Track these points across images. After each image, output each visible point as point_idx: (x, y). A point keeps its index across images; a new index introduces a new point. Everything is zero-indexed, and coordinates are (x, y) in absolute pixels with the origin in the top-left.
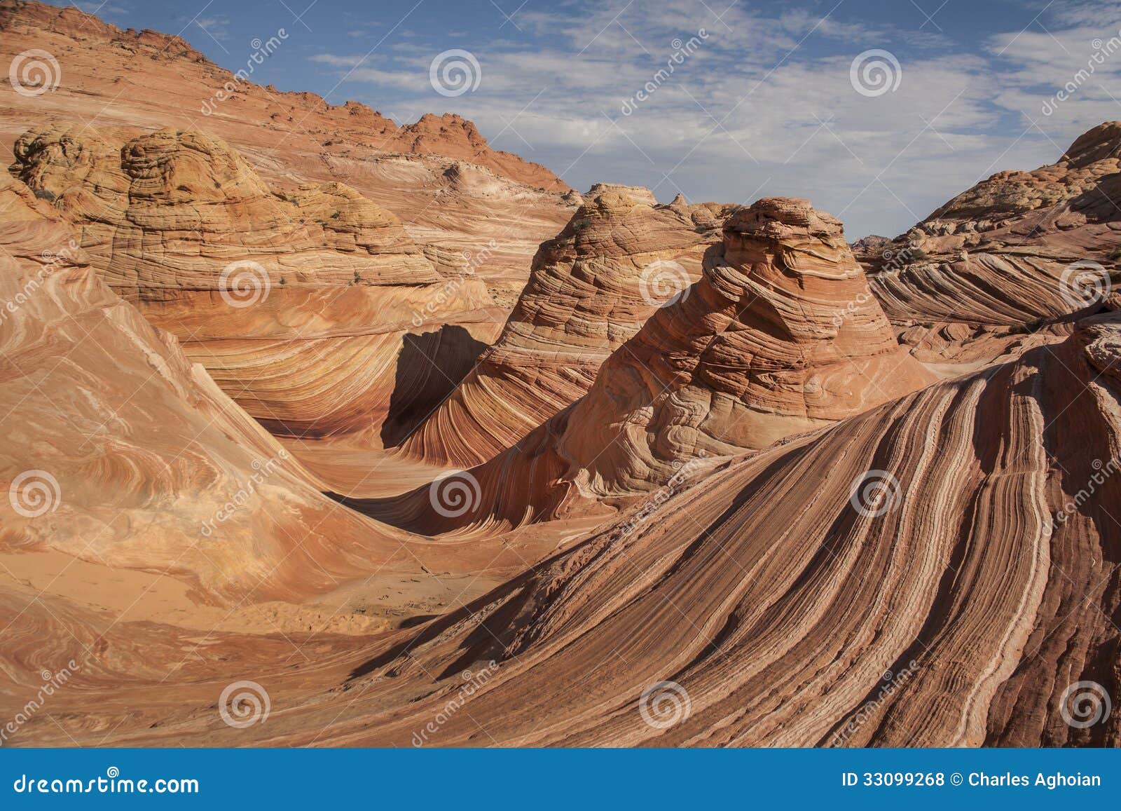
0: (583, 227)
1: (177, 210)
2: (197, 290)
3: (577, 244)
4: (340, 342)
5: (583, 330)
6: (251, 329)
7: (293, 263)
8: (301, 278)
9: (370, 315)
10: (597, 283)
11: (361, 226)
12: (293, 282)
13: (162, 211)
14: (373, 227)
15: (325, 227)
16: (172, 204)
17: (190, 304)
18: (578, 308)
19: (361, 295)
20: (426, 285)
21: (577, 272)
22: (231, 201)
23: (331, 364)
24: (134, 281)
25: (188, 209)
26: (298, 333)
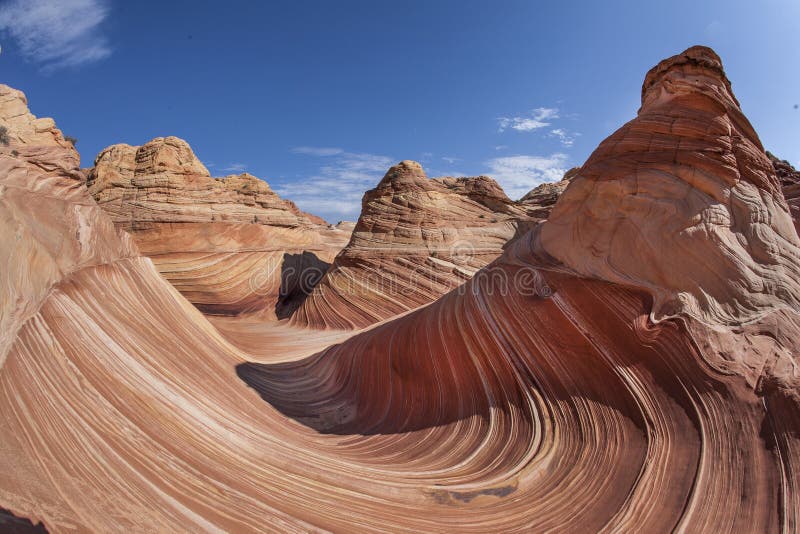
0: (396, 176)
1: (156, 176)
2: (163, 222)
3: (393, 186)
4: (246, 255)
5: (406, 233)
6: (192, 246)
7: (220, 209)
8: (224, 217)
9: (264, 241)
10: (410, 206)
11: (258, 192)
12: (219, 219)
13: (149, 177)
14: (265, 193)
15: (239, 193)
16: (154, 173)
17: (158, 231)
18: (401, 221)
19: (258, 230)
20: (293, 227)
21: (396, 201)
22: (187, 173)
23: (241, 268)
24: (130, 218)
25: (162, 175)
26: (220, 249)
